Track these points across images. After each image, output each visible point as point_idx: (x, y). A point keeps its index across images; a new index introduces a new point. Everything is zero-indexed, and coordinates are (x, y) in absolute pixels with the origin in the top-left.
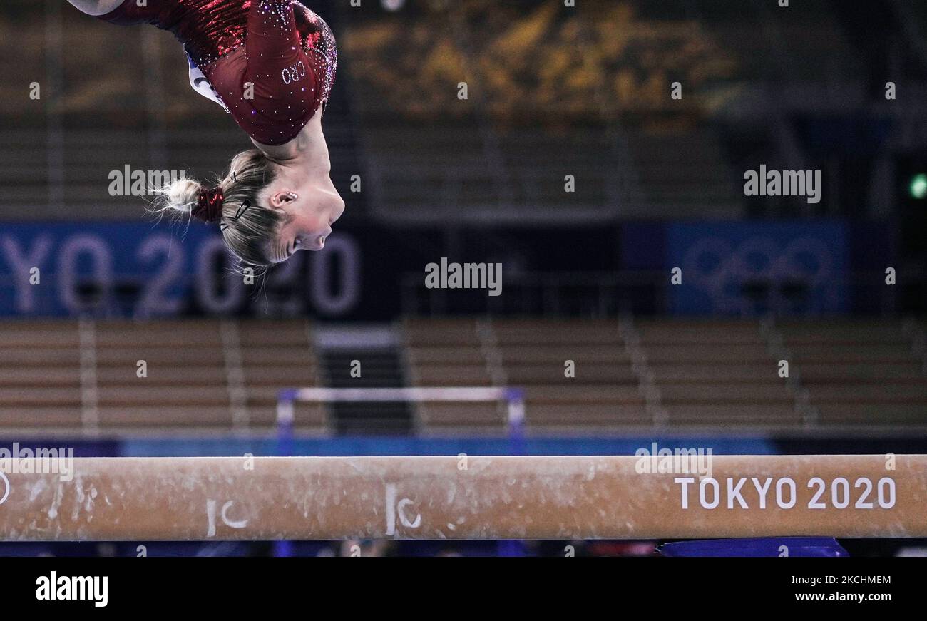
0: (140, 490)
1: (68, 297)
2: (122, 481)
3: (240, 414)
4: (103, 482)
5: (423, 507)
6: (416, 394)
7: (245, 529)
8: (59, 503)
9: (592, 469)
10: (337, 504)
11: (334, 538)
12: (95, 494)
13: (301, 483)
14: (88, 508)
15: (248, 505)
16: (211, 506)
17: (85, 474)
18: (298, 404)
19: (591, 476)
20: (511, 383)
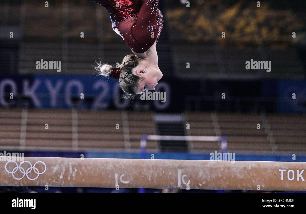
0: (92, 170)
1: (68, 102)
2: (86, 166)
3: (128, 144)
4: (79, 166)
5: (190, 178)
6: (189, 138)
7: (128, 184)
8: (64, 174)
9: (250, 166)
10: (161, 176)
11: (159, 188)
12: (76, 170)
13: (148, 168)
14: (74, 175)
15: (129, 176)
16: (116, 176)
17: (73, 164)
18: (148, 141)
19: (250, 168)
20: (223, 135)
